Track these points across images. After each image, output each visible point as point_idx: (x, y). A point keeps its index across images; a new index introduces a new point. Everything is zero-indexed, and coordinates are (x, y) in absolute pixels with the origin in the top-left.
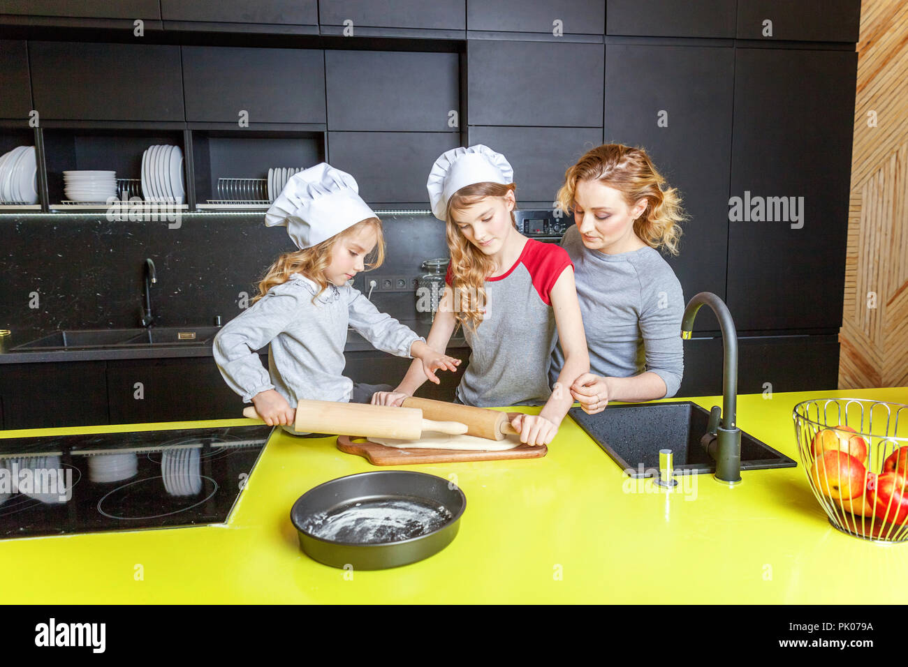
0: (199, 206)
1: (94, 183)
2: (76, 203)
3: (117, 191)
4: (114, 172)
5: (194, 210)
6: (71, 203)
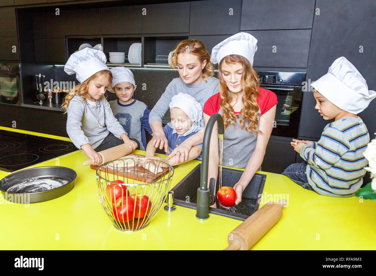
0: (144, 66)
1: (117, 57)
2: (112, 64)
3: (125, 60)
4: (124, 53)
5: (144, 67)
6: (111, 63)
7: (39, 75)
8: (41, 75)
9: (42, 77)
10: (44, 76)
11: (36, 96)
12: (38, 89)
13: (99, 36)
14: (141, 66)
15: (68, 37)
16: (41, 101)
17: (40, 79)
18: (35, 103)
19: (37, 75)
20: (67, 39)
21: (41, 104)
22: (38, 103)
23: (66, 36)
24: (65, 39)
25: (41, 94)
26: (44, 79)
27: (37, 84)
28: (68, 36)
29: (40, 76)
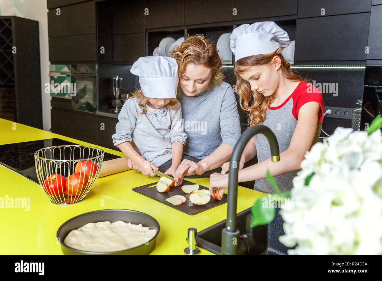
7: (116, 77)
8: (119, 77)
9: (119, 80)
10: (121, 79)
11: (112, 103)
12: (114, 94)
13: (183, 27)
14: (231, 63)
15: (149, 31)
16: (117, 109)
17: (117, 82)
18: (110, 110)
19: (114, 78)
20: (147, 34)
21: (116, 111)
22: (114, 111)
23: (146, 30)
24: (145, 34)
25: (117, 100)
26: (122, 82)
27: (114, 88)
28: (149, 29)
29: (117, 79)
